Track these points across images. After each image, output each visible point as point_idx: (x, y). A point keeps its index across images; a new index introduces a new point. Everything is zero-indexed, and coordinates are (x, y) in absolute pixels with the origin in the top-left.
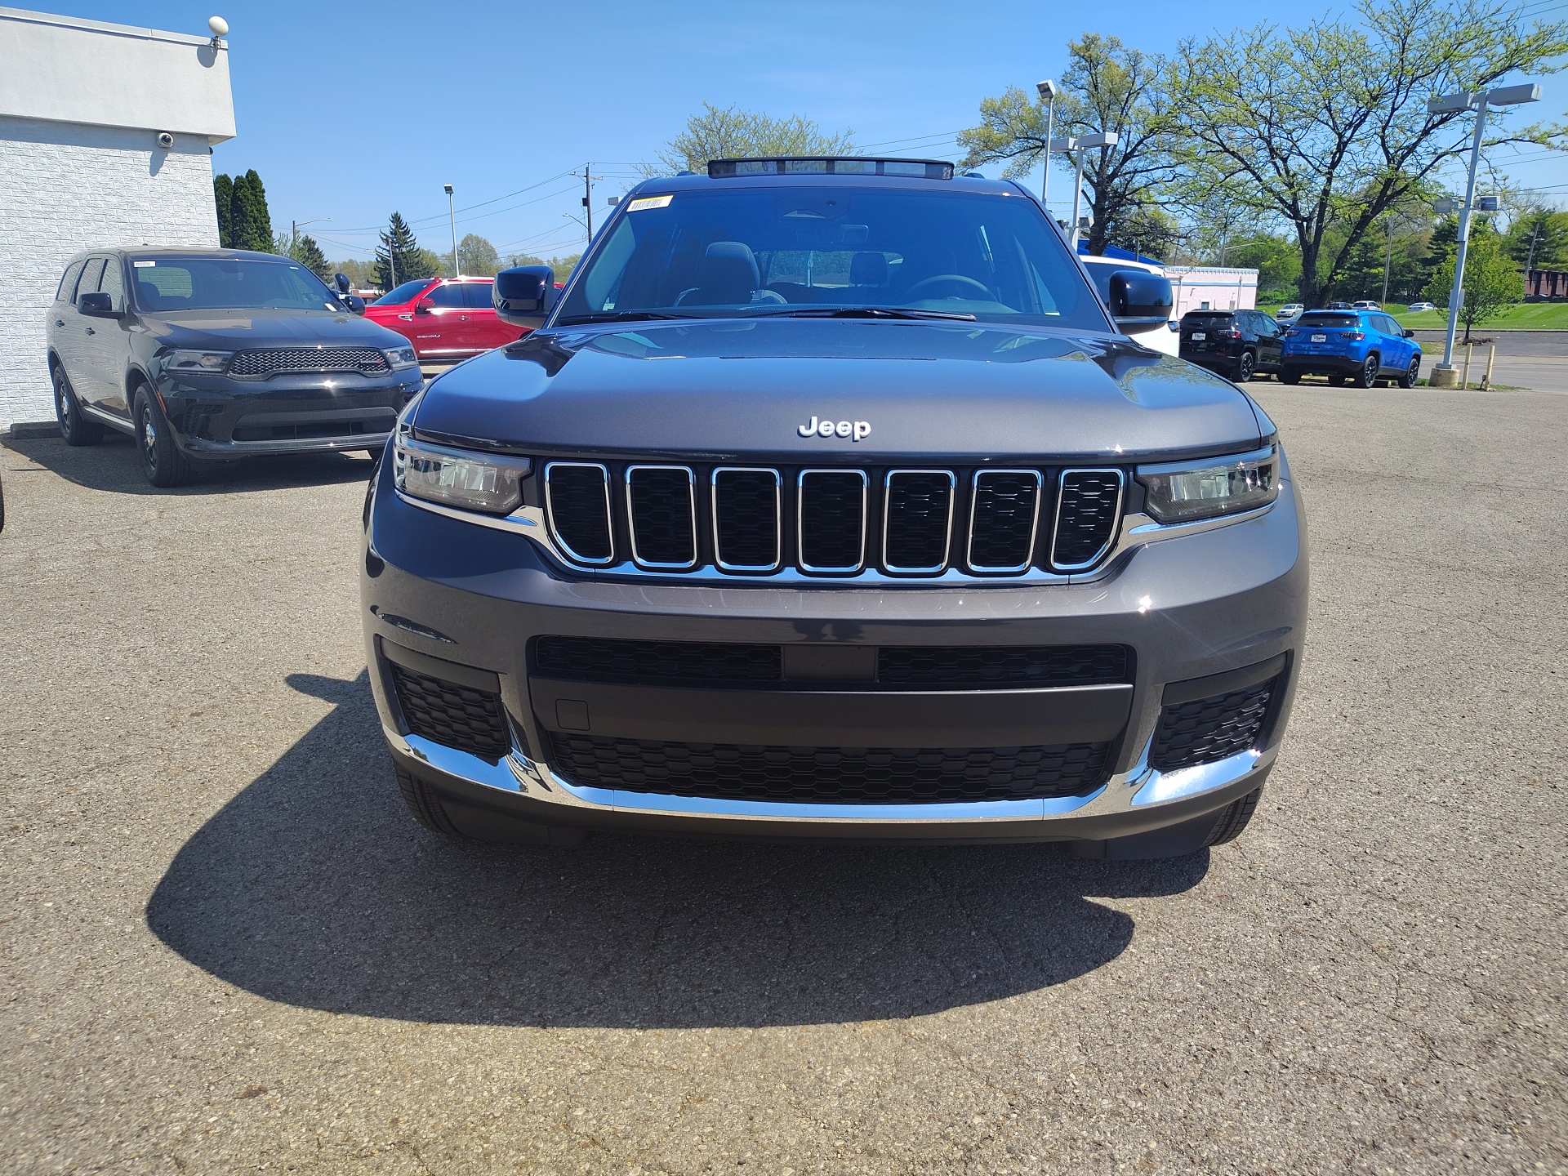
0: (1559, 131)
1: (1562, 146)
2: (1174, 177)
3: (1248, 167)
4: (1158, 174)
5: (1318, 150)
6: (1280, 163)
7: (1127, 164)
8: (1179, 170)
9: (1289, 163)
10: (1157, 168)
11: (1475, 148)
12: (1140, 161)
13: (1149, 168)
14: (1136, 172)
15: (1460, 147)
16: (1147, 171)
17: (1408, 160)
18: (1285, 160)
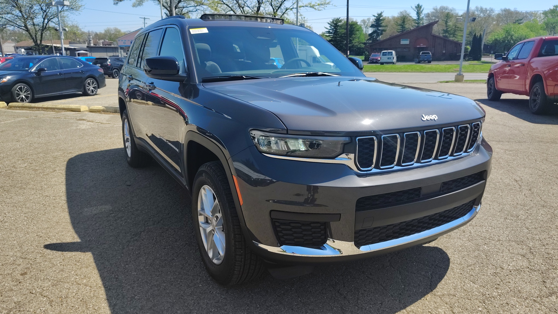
0: (317, 5)
1: (318, 9)
2: (196, 10)
3: (232, 10)
4: (191, 9)
5: (252, 5)
6: (242, 9)
7: (180, 4)
8: (198, 7)
9: (244, 9)
10: (190, 7)
11: (297, 8)
12: (184, 3)
13: (188, 6)
14: (184, 7)
15: (292, 7)
16: (187, 7)
17: (279, 11)
18: (243, 8)
